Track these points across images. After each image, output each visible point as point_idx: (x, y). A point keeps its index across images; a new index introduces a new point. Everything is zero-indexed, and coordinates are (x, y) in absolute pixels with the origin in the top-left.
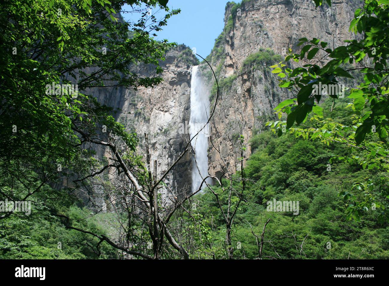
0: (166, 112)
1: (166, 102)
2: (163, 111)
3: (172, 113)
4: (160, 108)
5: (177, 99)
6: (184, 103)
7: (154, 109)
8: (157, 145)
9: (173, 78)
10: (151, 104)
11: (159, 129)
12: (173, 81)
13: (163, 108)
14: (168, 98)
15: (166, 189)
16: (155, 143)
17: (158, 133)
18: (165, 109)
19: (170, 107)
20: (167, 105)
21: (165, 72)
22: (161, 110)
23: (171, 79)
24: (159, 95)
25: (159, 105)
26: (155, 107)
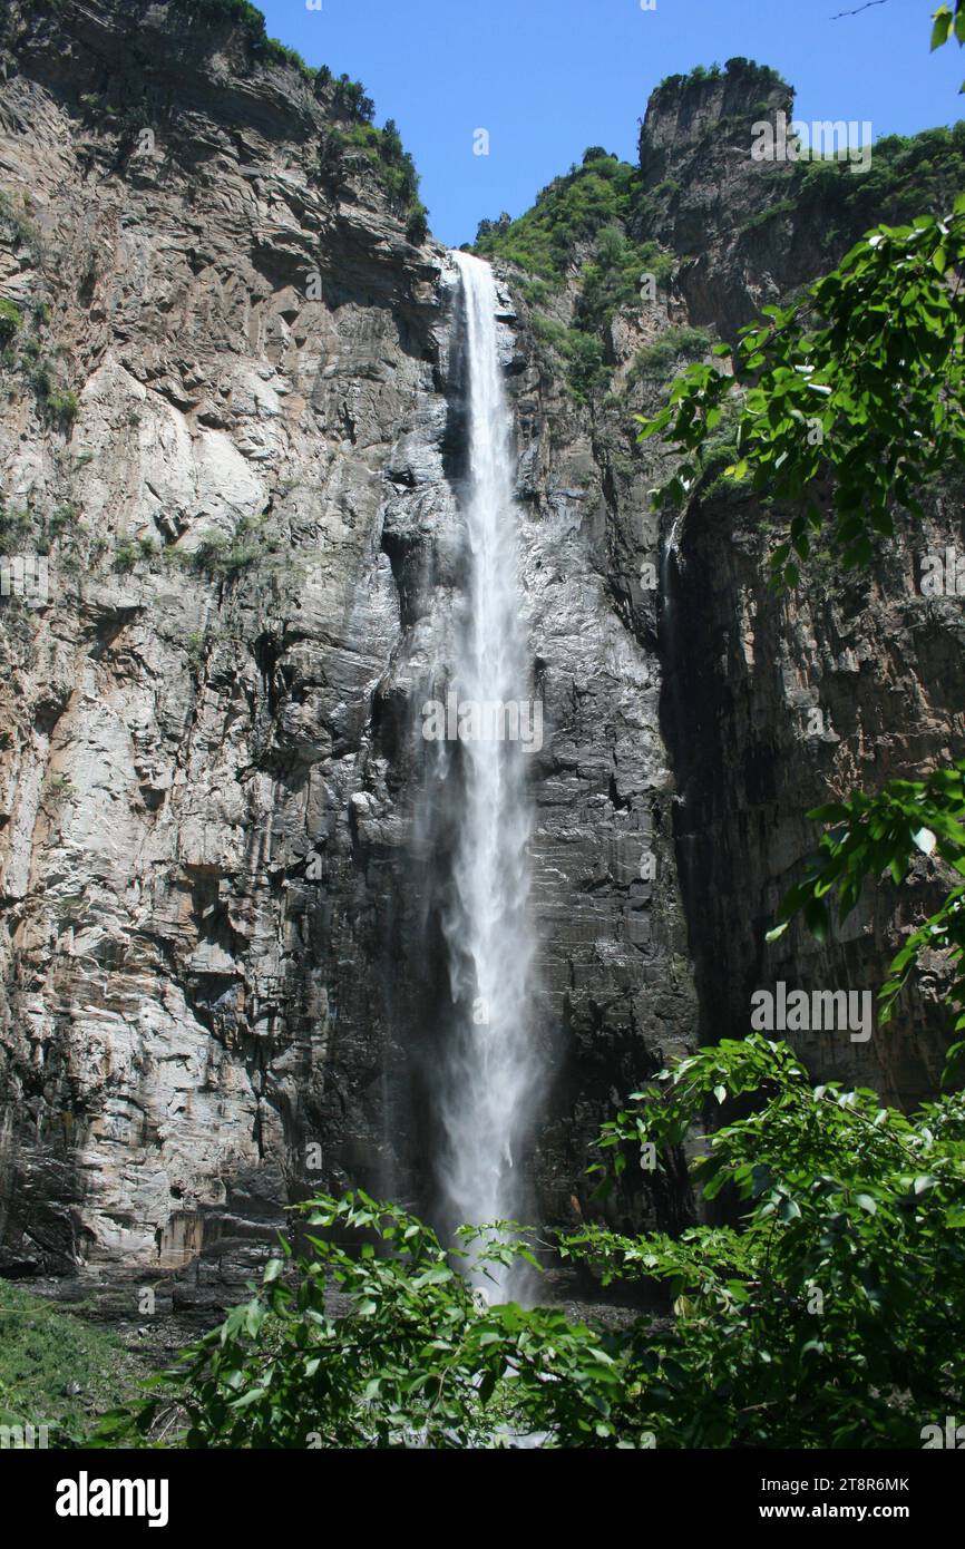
0: (210, 422)
1: (218, 359)
2: (185, 407)
3: (259, 451)
4: (162, 373)
5: (307, 384)
6: (375, 432)
7: (110, 360)
8: (138, 636)
9: (289, 237)
10: (98, 316)
11: (160, 523)
12: (284, 254)
13: (188, 386)
14: (235, 339)
15: (191, 1020)
16: (128, 616)
17: (147, 550)
18: (208, 406)
19: (251, 408)
20: (225, 382)
21: (223, 166)
22: (167, 393)
23: (276, 238)
24: (164, 289)
25: (156, 354)
26: (127, 353)
